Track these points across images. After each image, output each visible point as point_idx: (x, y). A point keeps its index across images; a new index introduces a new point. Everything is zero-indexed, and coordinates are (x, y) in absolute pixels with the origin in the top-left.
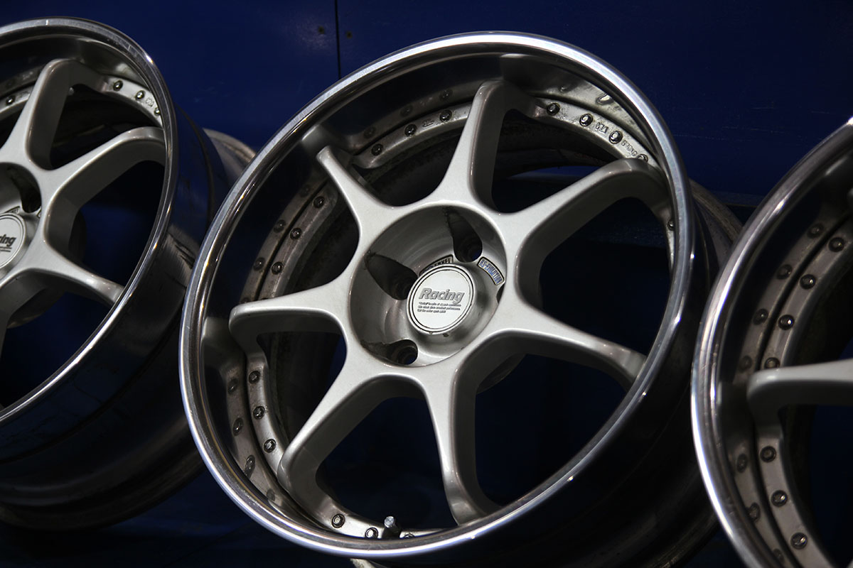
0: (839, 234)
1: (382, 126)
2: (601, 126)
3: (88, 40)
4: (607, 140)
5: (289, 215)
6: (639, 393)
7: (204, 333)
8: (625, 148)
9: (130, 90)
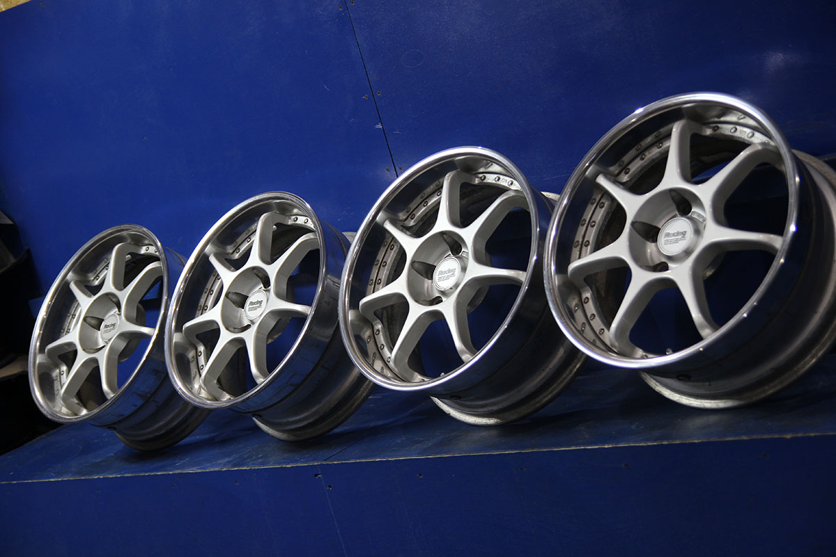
1: (413, 205)
3: (278, 201)
5: (380, 257)
6: (525, 288)
7: (350, 318)
9: (301, 220)
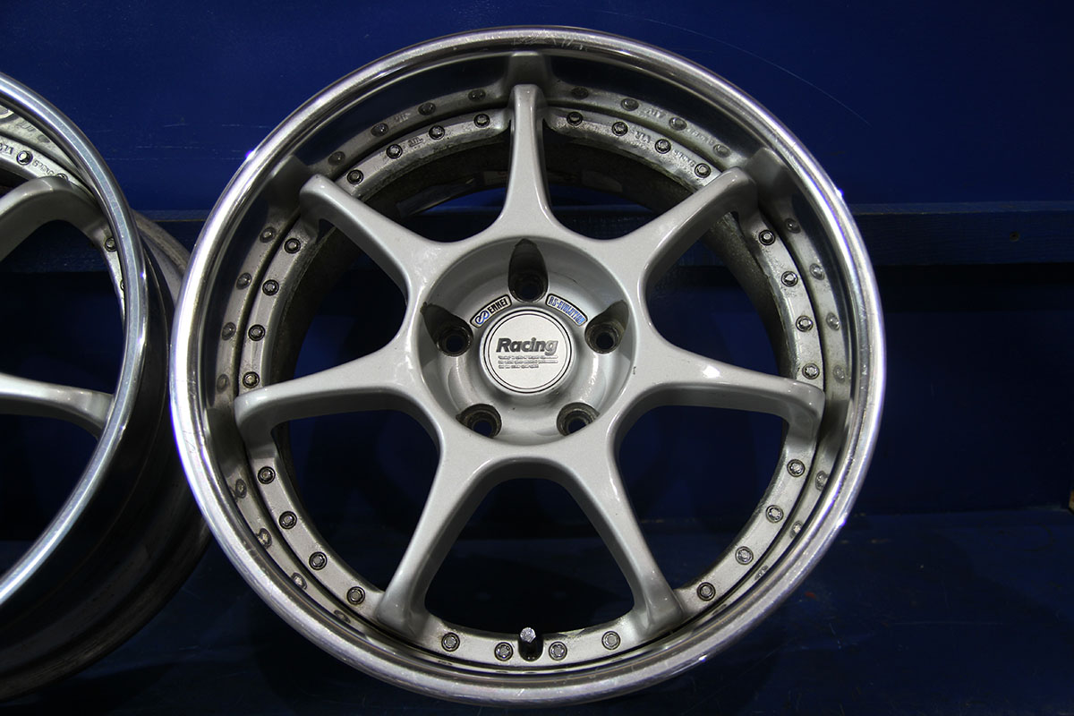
0: (292, 235)
2: (5, 147)
4: (14, 161)
8: (38, 168)
